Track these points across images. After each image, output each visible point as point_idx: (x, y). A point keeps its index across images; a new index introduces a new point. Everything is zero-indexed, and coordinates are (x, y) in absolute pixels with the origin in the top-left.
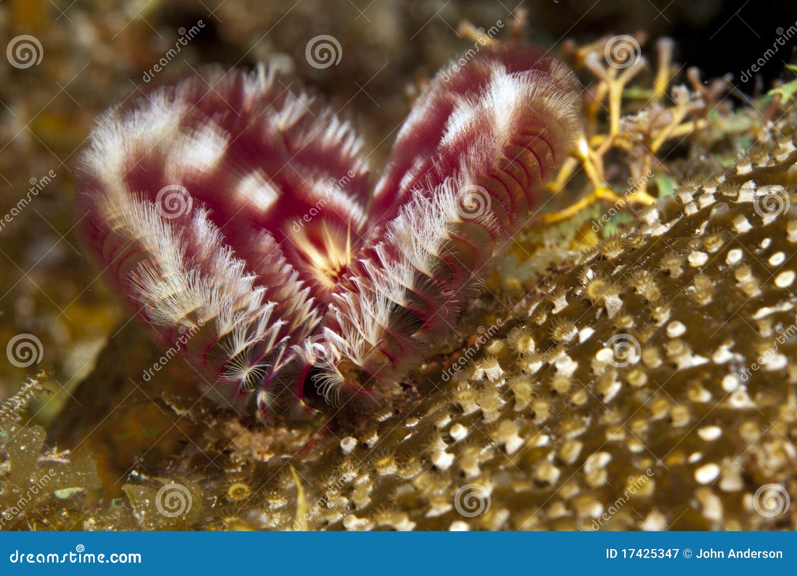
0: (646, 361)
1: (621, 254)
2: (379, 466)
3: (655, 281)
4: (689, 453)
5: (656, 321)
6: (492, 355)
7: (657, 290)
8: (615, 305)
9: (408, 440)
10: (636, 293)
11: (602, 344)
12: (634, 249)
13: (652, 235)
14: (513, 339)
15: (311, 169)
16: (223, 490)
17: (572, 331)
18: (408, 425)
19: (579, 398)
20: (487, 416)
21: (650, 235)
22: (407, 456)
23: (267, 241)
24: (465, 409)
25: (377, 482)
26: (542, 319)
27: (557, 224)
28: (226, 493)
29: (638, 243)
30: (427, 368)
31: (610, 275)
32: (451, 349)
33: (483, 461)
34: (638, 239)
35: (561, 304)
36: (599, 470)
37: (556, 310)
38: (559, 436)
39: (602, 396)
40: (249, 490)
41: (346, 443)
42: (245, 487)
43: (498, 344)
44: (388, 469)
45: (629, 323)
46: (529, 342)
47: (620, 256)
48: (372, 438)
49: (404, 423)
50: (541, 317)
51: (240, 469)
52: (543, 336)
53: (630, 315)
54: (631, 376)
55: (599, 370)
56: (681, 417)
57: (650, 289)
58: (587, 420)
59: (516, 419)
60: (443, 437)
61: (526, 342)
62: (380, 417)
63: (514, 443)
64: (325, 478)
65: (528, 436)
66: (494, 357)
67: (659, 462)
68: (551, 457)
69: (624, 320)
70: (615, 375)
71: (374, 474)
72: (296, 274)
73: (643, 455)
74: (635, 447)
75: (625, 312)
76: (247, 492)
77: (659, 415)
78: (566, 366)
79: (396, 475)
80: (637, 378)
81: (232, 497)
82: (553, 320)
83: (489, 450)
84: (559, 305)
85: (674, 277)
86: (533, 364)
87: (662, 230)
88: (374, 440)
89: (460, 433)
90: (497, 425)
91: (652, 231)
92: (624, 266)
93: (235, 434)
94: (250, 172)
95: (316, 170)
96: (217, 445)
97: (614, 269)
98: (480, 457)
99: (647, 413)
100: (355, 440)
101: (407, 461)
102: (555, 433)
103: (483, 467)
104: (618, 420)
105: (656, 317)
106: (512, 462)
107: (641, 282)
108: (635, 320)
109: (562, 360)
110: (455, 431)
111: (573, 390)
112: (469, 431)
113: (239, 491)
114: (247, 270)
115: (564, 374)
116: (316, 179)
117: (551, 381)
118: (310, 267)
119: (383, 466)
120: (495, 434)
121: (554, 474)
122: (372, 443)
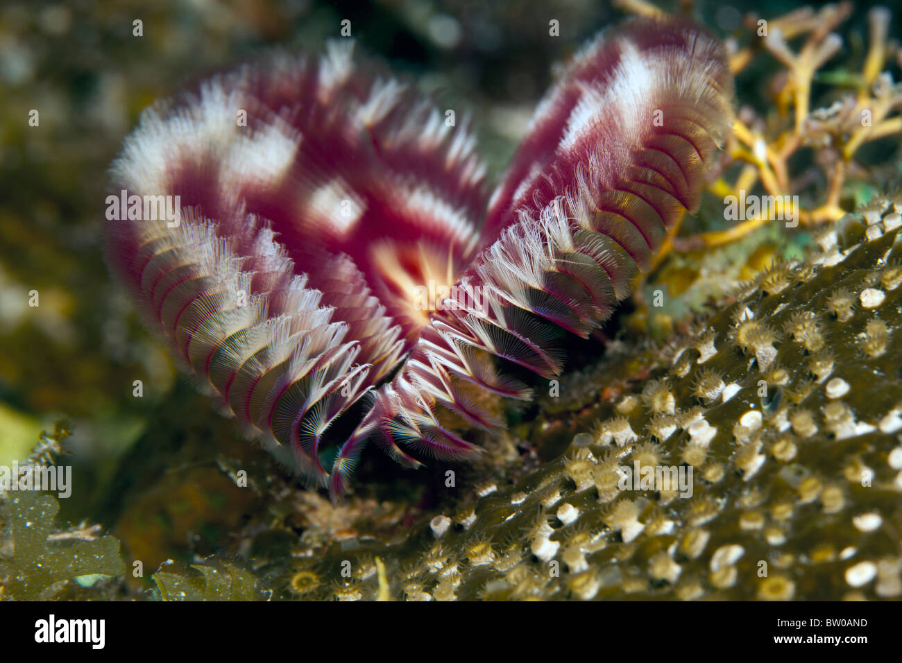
0: (797, 428)
1: (785, 289)
2: (471, 554)
3: (818, 326)
4: (840, 548)
5: (816, 377)
6: (623, 415)
7: (819, 337)
8: (767, 356)
9: (510, 521)
10: (794, 341)
11: (748, 405)
12: (801, 283)
13: (824, 266)
14: (648, 395)
15: (406, 176)
16: (285, 580)
17: (718, 386)
18: (513, 502)
19: (714, 474)
20: (602, 494)
21: (822, 265)
22: (507, 543)
23: (346, 268)
24: (578, 484)
25: (465, 575)
26: (685, 370)
27: (723, 246)
28: (288, 583)
29: (806, 275)
30: (549, 429)
31: (769, 315)
32: (580, 405)
33: (591, 551)
34: (806, 271)
35: (708, 351)
36: (727, 568)
37: (702, 360)
38: (686, 523)
39: (743, 472)
40: (318, 581)
41: (437, 523)
42: (313, 577)
43: (630, 401)
44: (483, 557)
45: (782, 379)
46: (668, 400)
47: (784, 292)
48: (468, 518)
49: (510, 499)
50: (683, 368)
51: (310, 553)
52: (685, 391)
53: (785, 369)
54: (778, 448)
55: (742, 438)
56: (835, 500)
57: (811, 336)
58: (722, 502)
59: (637, 499)
60: (549, 521)
61: (664, 398)
62: (481, 491)
63: (632, 529)
64: (408, 568)
65: (648, 521)
66: (625, 417)
67: (803, 559)
68: (672, 550)
69: (777, 375)
70: (759, 445)
71: (464, 563)
72: (382, 309)
73: (783, 549)
74: (775, 539)
75: (778, 365)
76: (315, 584)
77: (809, 498)
78: (703, 432)
79: (492, 567)
80: (784, 450)
81: (296, 588)
82: (697, 372)
83: (602, 538)
84: (706, 353)
85: (843, 321)
86: (665, 429)
87: (837, 259)
88: (471, 519)
89: (570, 514)
90: (613, 505)
91: (825, 261)
92: (788, 304)
93: (313, 508)
94: (327, 181)
95: (412, 177)
96: (287, 521)
97: (775, 308)
98: (590, 546)
99: (794, 494)
100: (449, 519)
101: (505, 548)
102: (681, 519)
103: (590, 559)
104: (757, 503)
105: (815, 372)
106: (628, 555)
107: (800, 327)
108: (791, 376)
109: (698, 425)
110: (563, 513)
111: (708, 463)
112: (580, 513)
113: (304, 582)
114: (324, 303)
115: (697, 442)
116: (411, 189)
117: (682, 452)
118: (401, 301)
119: (476, 555)
120: (610, 518)
121: (674, 571)
122: (469, 524)
